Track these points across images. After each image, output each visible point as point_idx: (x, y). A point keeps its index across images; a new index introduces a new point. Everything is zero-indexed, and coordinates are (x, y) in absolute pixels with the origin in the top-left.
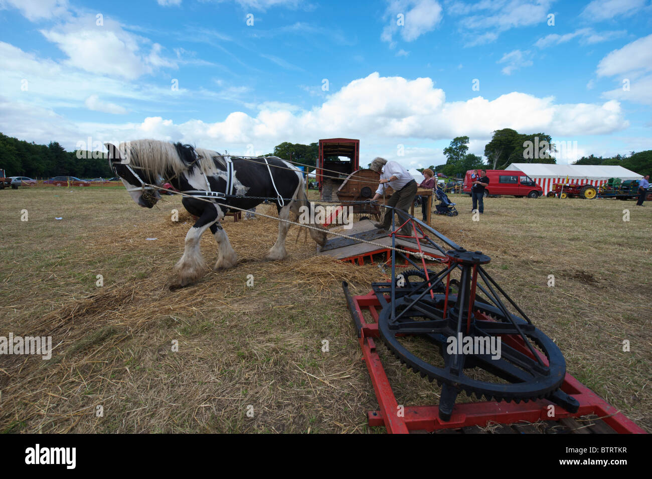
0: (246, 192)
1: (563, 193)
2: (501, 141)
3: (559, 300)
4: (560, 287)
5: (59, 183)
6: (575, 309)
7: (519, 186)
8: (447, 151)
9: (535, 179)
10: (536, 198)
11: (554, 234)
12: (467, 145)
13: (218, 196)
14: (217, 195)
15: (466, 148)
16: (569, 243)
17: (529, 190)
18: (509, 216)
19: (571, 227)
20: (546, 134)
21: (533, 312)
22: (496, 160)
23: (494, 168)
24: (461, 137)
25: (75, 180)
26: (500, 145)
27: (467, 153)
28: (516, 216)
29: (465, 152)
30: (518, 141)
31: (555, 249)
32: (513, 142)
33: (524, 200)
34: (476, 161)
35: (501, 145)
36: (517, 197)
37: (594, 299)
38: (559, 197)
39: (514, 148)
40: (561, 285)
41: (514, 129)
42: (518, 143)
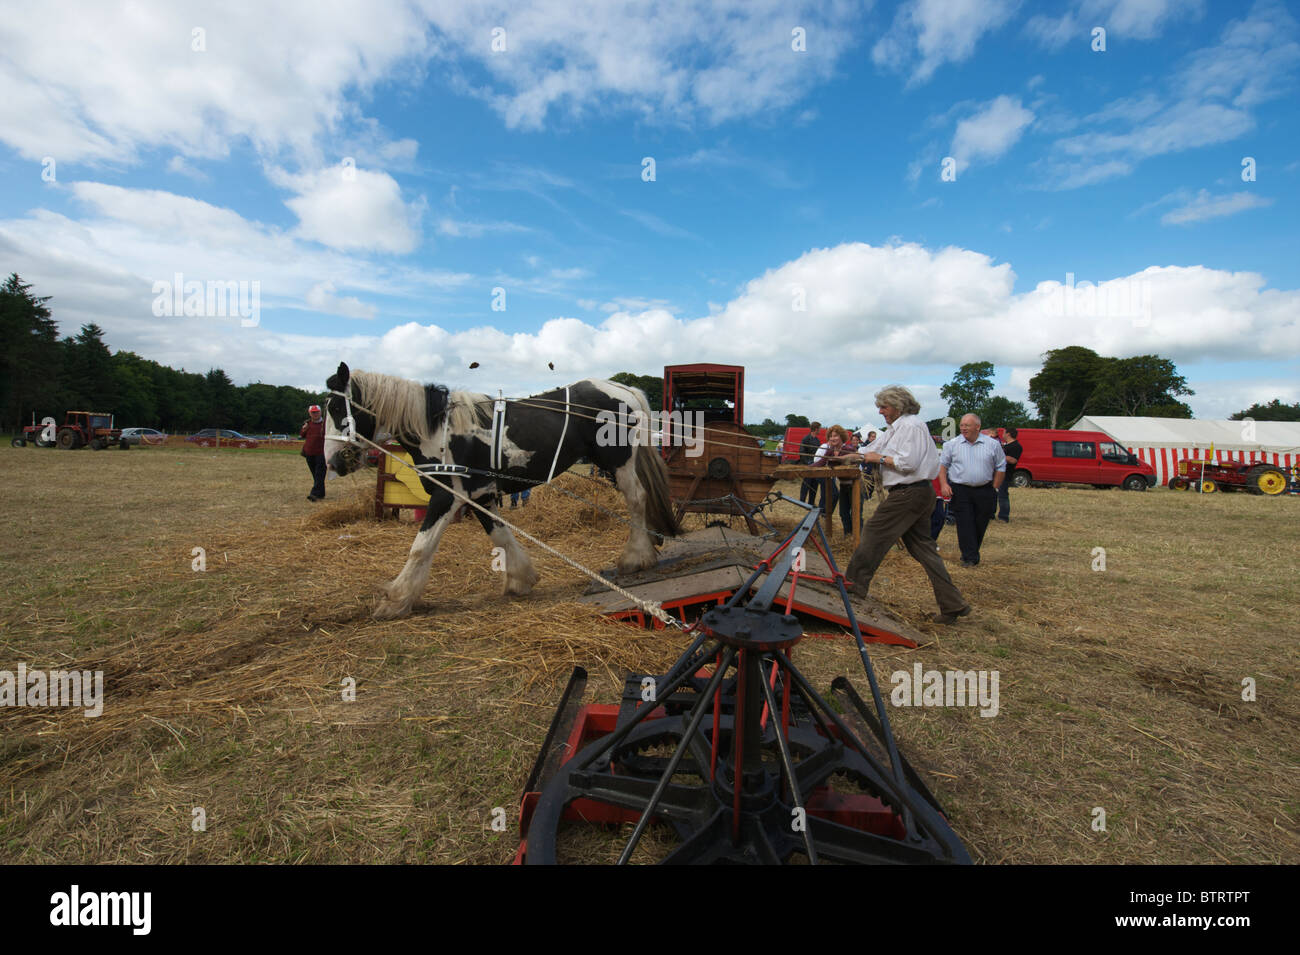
0: (528, 460)
1: (1205, 480)
2: (1063, 372)
3: (1118, 748)
4: (1131, 711)
5: (204, 440)
6: (1152, 778)
7: (1100, 463)
8: (947, 391)
9: (1141, 451)
10: (1143, 490)
11: (1161, 573)
12: (990, 378)
13: (456, 471)
14: (453, 469)
15: (990, 385)
16: (1192, 598)
17: (1126, 472)
18: (1064, 529)
19: (1207, 558)
20: (1161, 358)
21: (1033, 777)
22: (1056, 409)
23: (1053, 426)
24: (976, 364)
25: (234, 436)
26: (1061, 380)
27: (992, 394)
28: (1082, 528)
29: (987, 393)
30: (1102, 370)
31: (1150, 611)
32: (1089, 373)
33: (1112, 494)
34: (1013, 412)
35: (1063, 379)
36: (1099, 486)
37: (1216, 751)
38: (1198, 488)
39: (1093, 386)
40: (1135, 707)
41: (1088, 348)
42: (1103, 375)
